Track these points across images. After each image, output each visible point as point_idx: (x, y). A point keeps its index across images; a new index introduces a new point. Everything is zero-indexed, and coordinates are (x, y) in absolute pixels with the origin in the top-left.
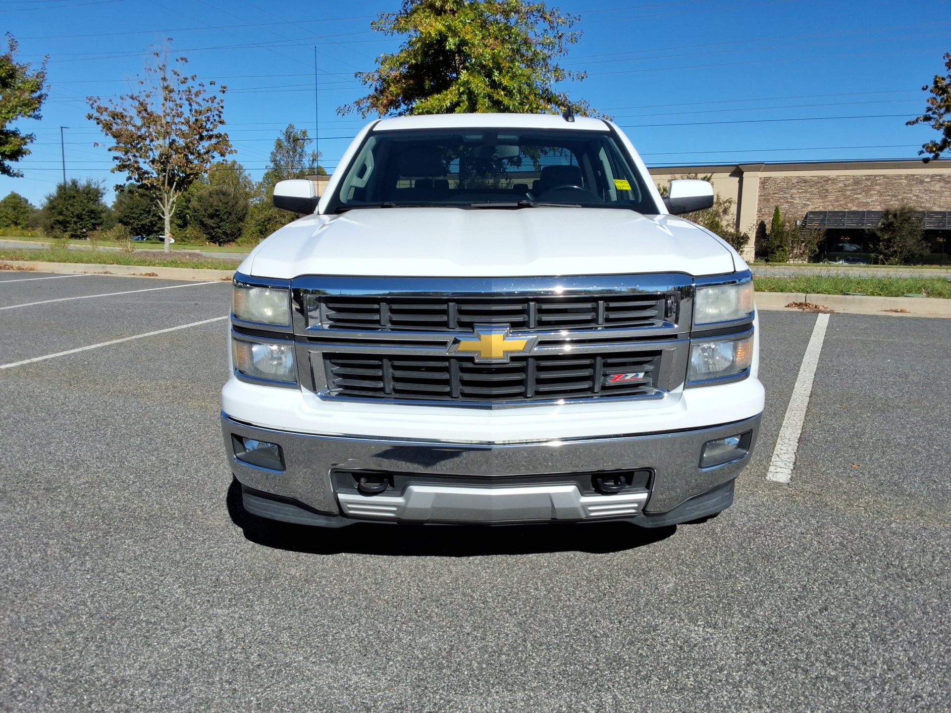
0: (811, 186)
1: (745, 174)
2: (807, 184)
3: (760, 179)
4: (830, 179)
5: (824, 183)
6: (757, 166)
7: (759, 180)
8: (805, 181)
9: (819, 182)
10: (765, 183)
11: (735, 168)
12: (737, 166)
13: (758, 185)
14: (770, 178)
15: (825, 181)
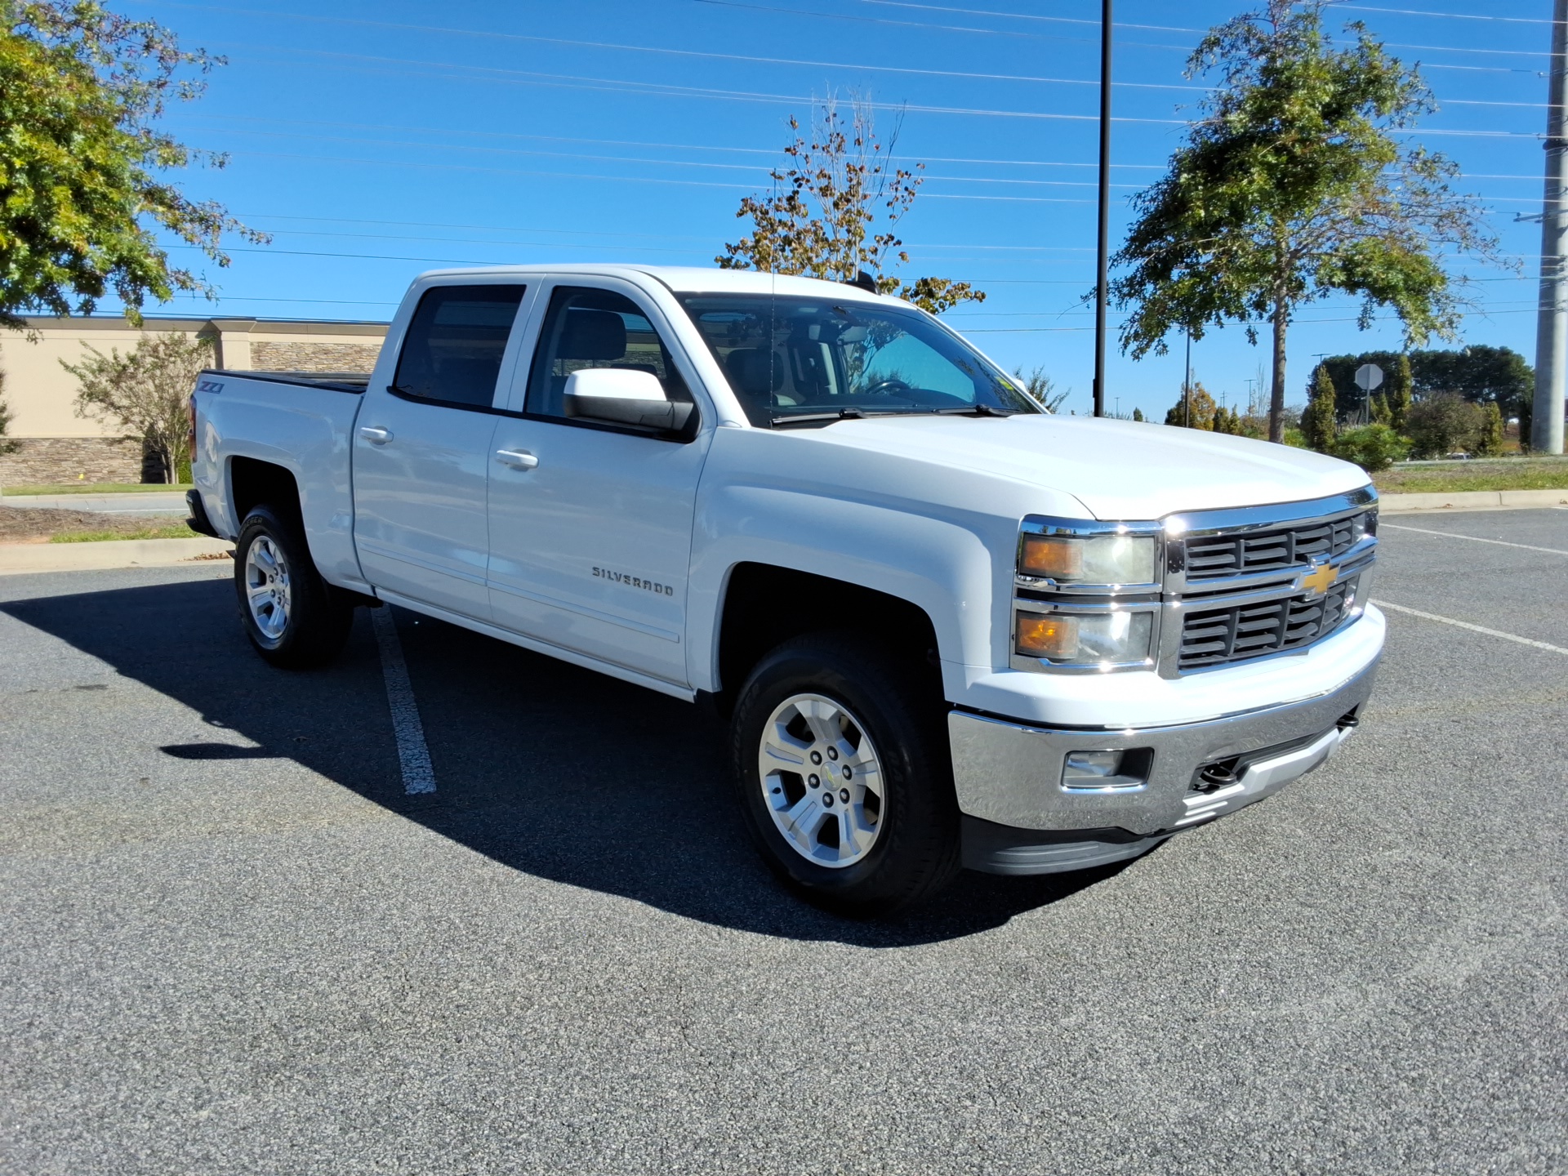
0: (337, 360)
1: (225, 336)
2: (330, 356)
3: (252, 344)
4: (365, 350)
5: (357, 356)
6: (245, 323)
7: (249, 347)
8: (326, 352)
9: (348, 354)
10: (261, 351)
11: (204, 324)
12: (209, 320)
13: (249, 355)
14: (267, 343)
15: (356, 352)
